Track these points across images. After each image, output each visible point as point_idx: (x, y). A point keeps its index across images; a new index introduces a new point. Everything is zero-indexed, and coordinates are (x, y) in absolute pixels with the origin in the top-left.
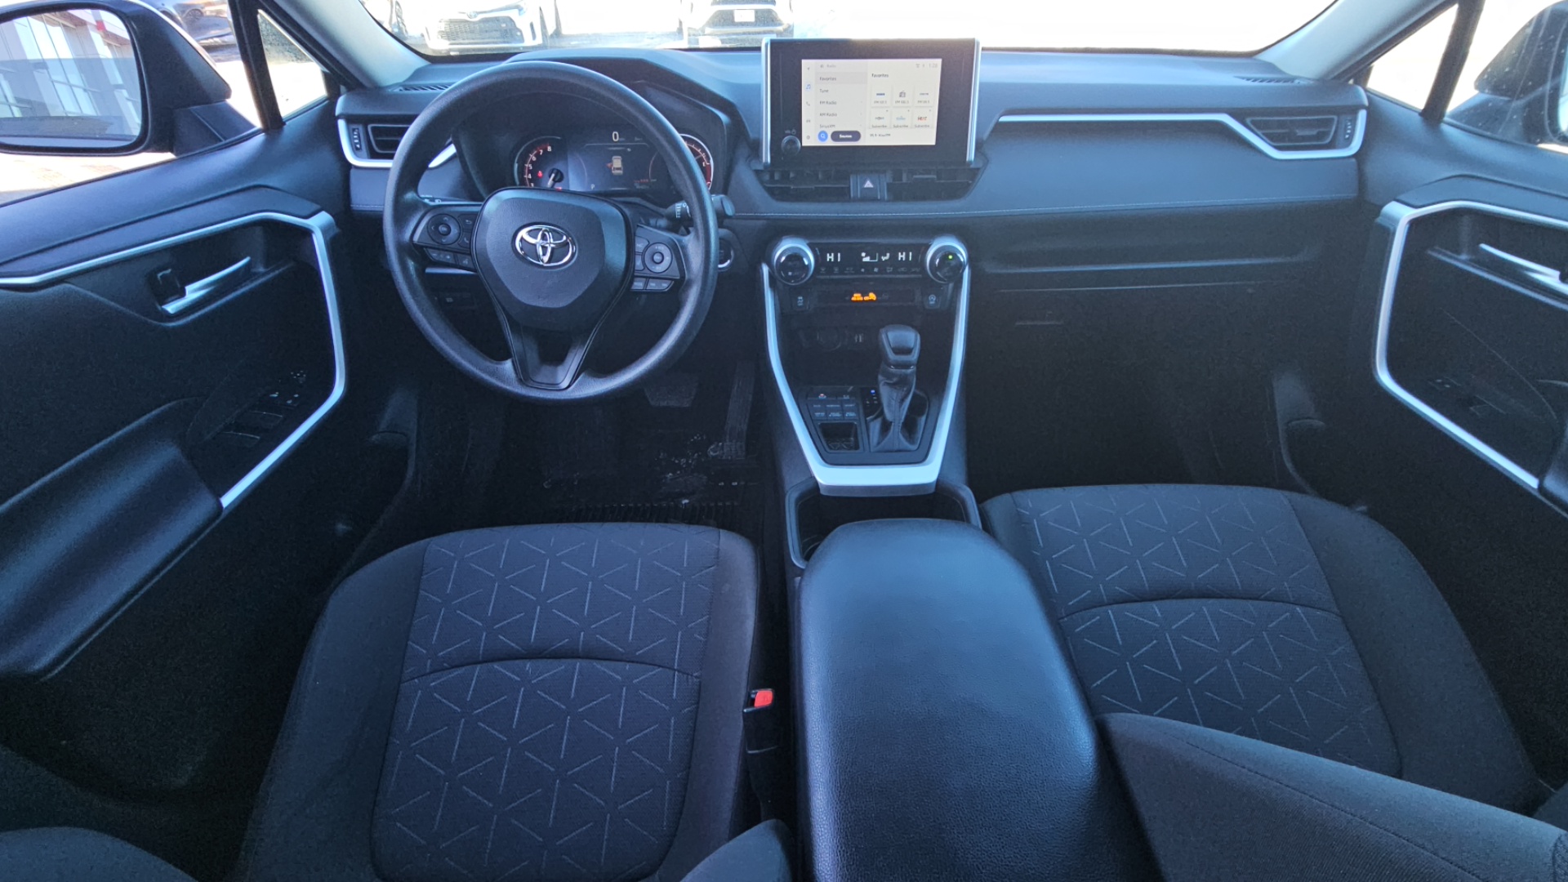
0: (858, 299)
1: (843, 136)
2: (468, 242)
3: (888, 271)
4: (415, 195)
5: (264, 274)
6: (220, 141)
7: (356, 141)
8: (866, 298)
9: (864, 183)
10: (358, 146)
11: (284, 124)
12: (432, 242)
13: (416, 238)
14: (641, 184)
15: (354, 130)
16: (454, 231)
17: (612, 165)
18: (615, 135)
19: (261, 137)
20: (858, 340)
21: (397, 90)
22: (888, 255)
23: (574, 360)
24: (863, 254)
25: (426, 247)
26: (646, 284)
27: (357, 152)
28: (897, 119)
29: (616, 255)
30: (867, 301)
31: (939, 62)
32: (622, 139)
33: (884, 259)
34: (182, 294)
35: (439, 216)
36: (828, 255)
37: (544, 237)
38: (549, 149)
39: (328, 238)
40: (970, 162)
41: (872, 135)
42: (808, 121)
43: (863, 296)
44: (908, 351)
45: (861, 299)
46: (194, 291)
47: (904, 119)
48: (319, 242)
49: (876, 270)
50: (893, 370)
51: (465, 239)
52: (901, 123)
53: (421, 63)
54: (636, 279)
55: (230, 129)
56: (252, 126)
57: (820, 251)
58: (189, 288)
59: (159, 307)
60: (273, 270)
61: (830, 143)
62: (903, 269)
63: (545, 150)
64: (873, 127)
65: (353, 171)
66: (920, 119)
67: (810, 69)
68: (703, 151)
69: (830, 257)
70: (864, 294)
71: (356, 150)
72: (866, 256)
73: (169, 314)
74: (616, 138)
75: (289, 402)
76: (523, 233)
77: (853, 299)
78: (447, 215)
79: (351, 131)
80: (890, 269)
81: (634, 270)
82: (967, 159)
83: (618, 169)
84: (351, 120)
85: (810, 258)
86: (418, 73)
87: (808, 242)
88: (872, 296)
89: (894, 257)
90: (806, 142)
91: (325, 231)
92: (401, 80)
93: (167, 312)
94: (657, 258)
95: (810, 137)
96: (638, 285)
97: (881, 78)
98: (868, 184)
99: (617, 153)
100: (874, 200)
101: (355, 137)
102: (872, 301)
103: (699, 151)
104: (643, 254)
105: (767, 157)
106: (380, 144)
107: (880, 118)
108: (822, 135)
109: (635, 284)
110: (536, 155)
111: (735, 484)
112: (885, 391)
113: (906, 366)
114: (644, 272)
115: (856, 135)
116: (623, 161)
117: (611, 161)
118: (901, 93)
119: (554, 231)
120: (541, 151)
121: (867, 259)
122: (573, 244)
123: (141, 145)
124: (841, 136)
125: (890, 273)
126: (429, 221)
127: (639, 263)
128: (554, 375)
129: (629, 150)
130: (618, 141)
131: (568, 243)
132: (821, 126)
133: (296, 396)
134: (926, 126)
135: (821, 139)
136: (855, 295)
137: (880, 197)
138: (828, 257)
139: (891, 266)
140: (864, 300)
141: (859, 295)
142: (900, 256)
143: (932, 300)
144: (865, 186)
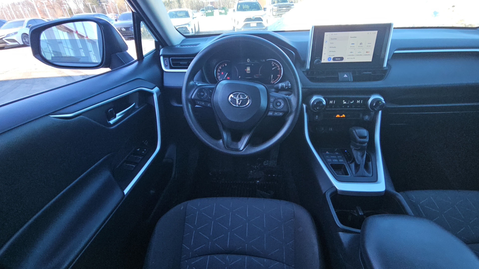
0: (338, 117)
1: (337, 59)
2: (210, 98)
3: (353, 107)
4: (193, 82)
5: (138, 109)
6: (125, 64)
7: (166, 63)
8: (341, 116)
9: (344, 75)
10: (166, 65)
11: (144, 58)
12: (199, 99)
13: (193, 97)
14: (256, 76)
15: (165, 60)
16: (206, 94)
17: (246, 70)
18: (248, 60)
19: (136, 63)
20: (330, 130)
21: (179, 47)
22: (353, 101)
23: (245, 140)
24: (344, 101)
25: (196, 100)
26: (274, 113)
27: (166, 67)
28: (358, 52)
29: (264, 103)
31: (376, 32)
32: (250, 61)
33: (351, 102)
34: (115, 117)
35: (201, 90)
37: (239, 97)
38: (226, 65)
39: (158, 96)
40: (385, 68)
41: (348, 58)
42: (325, 54)
43: (340, 115)
44: (365, 137)
45: (339, 116)
46: (119, 116)
47: (361, 52)
48: (155, 97)
49: (348, 107)
50: (358, 144)
51: (209, 97)
52: (359, 54)
53: (183, 38)
54: (270, 111)
55: (127, 60)
56: (134, 59)
57: (327, 100)
58: (117, 115)
59: (108, 122)
60: (141, 107)
61: (332, 61)
62: (358, 106)
63: (225, 65)
64: (349, 55)
65: (164, 73)
66: (367, 52)
67: (327, 35)
68: (279, 64)
69: (331, 102)
71: (166, 66)
73: (111, 124)
74: (248, 61)
75: (143, 152)
76: (232, 95)
77: (336, 116)
78: (204, 89)
79: (164, 60)
80: (353, 106)
81: (269, 108)
82: (383, 66)
83: (249, 71)
84: (164, 56)
85: (324, 103)
86: (183, 41)
87: (323, 97)
88: (344, 116)
89: (355, 102)
90: (323, 61)
91: (157, 93)
92: (179, 43)
93: (110, 123)
94: (278, 104)
95: (325, 60)
96: (270, 113)
97: (354, 38)
98: (345, 76)
99: (248, 66)
100: (348, 81)
101: (166, 62)
102: (343, 117)
103: (277, 65)
104: (273, 103)
105: (308, 67)
106: (173, 64)
107: (351, 52)
108: (329, 59)
109: (269, 113)
110: (221, 67)
111: (274, 175)
112: (354, 152)
113: (364, 143)
114: (273, 109)
115: (342, 58)
116: (250, 69)
117: (246, 69)
118: (361, 43)
119: (242, 94)
120: (223, 66)
121: (345, 103)
122: (250, 99)
123: (101, 66)
124: (336, 59)
125: (354, 108)
126: (198, 91)
127: (271, 106)
128: (237, 146)
129: (253, 65)
130: (249, 62)
131: (248, 99)
132: (329, 56)
133: (145, 150)
134: (369, 55)
135: (329, 60)
136: (337, 115)
137: (350, 81)
138: (330, 102)
139: (354, 105)
140: (340, 117)
141: (339, 115)
142: (358, 102)
143: (367, 117)
144: (344, 77)
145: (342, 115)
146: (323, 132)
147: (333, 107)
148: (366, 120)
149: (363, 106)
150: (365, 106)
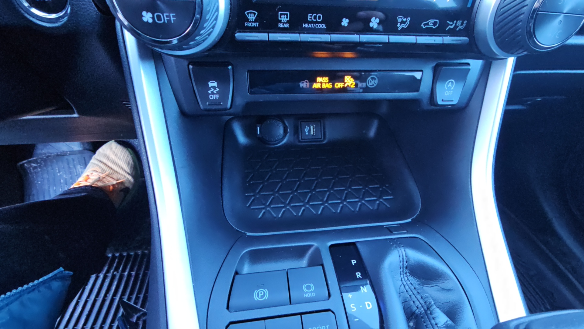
0: (324, 86)
8: (339, 85)
20: (309, 132)
30: (340, 90)
43: (332, 80)
45: (329, 86)
49: (374, 22)
62: (431, 22)
70: (335, 76)
77: (316, 86)
80: (403, 22)
102: (346, 90)
125: (404, 32)
136: (319, 79)
139: (405, 13)
140: (333, 90)
141: (326, 79)
146: (285, 141)
147: (286, 23)
148: (443, 101)
149: (451, 23)
150: (462, 24)
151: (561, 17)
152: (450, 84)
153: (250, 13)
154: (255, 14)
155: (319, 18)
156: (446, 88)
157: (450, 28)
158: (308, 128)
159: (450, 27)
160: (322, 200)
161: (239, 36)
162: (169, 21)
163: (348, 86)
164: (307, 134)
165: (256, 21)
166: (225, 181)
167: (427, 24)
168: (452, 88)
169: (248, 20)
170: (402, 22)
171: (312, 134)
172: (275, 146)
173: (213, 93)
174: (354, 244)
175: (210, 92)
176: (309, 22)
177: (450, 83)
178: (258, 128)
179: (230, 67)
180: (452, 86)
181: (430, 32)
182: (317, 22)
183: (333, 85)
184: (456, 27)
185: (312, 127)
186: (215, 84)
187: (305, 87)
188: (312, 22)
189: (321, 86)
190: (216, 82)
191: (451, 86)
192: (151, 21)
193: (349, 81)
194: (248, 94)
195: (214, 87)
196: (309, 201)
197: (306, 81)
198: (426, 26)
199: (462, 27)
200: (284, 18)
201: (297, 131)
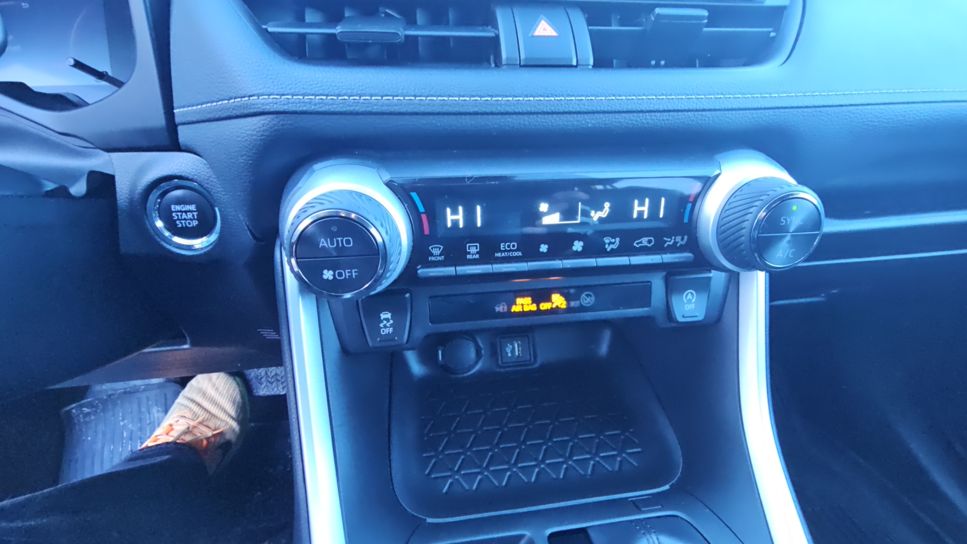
0: (526, 309)
8: (545, 306)
9: (534, 24)
20: (513, 351)
22: (607, 205)
24: (544, 207)
30: (547, 312)
33: (596, 216)
36: (448, 210)
43: (536, 301)
45: (534, 308)
49: (578, 246)
62: (645, 241)
69: (455, 217)
70: (540, 296)
72: (549, 213)
77: (516, 309)
80: (612, 243)
87: (387, 177)
89: (621, 212)
102: (555, 311)
121: (553, 219)
125: (613, 253)
136: (519, 301)
137: (574, 63)
138: (450, 217)
139: (613, 234)
140: (539, 312)
141: (528, 300)
142: (637, 208)
143: (689, 301)
144: (537, 33)
145: (549, 300)
146: (477, 367)
147: (475, 254)
148: (683, 317)
149: (669, 240)
150: (682, 239)
151: (788, 238)
152: (690, 296)
153: (435, 247)
154: (440, 248)
155: (514, 246)
156: (686, 301)
157: (669, 245)
158: (511, 347)
159: (668, 243)
160: (536, 459)
161: (422, 272)
162: (351, 276)
163: (557, 307)
164: (510, 355)
165: (440, 255)
166: (395, 438)
167: (641, 243)
168: (694, 300)
169: (432, 255)
170: (610, 243)
171: (517, 354)
172: (465, 375)
173: (385, 326)
174: (583, 530)
175: (381, 325)
176: (502, 252)
177: (690, 294)
178: (440, 352)
179: (408, 295)
180: (693, 297)
181: (644, 251)
182: (511, 250)
183: (538, 306)
184: (675, 243)
185: (516, 345)
186: (389, 315)
187: (501, 310)
188: (506, 251)
189: (523, 308)
190: (390, 312)
191: (691, 297)
192: (331, 278)
193: (558, 300)
194: (430, 324)
195: (387, 320)
196: (516, 463)
197: (503, 303)
198: (640, 245)
199: (683, 243)
200: (473, 250)
201: (495, 351)
